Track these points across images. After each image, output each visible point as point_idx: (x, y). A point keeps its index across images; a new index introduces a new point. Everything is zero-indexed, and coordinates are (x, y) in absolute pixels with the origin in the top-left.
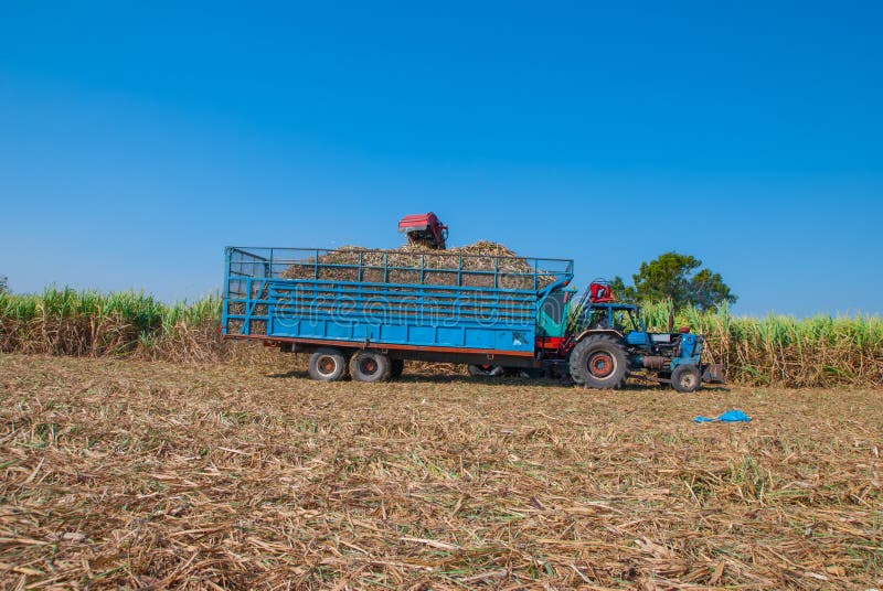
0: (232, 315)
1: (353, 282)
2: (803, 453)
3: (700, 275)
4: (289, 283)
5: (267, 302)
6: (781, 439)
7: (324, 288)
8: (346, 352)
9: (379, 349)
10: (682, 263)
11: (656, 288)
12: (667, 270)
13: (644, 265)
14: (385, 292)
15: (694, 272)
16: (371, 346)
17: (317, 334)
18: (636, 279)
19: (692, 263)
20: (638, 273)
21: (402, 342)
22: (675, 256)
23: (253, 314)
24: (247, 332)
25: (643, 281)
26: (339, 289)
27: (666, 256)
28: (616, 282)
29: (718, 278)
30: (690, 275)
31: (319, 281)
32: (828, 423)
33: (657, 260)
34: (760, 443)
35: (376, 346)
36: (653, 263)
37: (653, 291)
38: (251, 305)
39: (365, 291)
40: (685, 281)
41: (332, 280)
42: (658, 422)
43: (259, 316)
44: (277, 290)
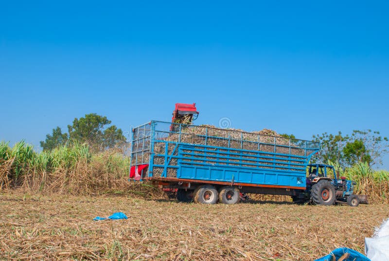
0: (155, 165)
1: (225, 148)
2: (153, 236)
3: (110, 129)
4: (191, 146)
5: (177, 157)
6: (141, 229)
7: (210, 150)
8: (218, 187)
9: (238, 186)
10: (100, 120)
11: (82, 135)
12: (89, 124)
13: (76, 120)
14: (241, 154)
15: (106, 127)
16: (234, 184)
17: (205, 177)
18: (69, 127)
19: (105, 121)
20: (72, 124)
21: (249, 182)
22: (96, 117)
23: (169, 164)
24: (165, 175)
25: (74, 130)
26: (218, 151)
27: (90, 116)
28: (57, 130)
29: (120, 132)
30: (104, 128)
31: (209, 146)
32: (170, 218)
33: (85, 117)
34: (130, 232)
35: (237, 184)
36: (82, 119)
37: (80, 137)
38: (168, 158)
39: (231, 153)
40: (100, 132)
41: (214, 146)
42: (71, 221)
43: (172, 166)
44: (184, 150)
